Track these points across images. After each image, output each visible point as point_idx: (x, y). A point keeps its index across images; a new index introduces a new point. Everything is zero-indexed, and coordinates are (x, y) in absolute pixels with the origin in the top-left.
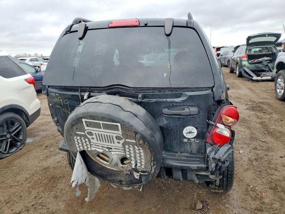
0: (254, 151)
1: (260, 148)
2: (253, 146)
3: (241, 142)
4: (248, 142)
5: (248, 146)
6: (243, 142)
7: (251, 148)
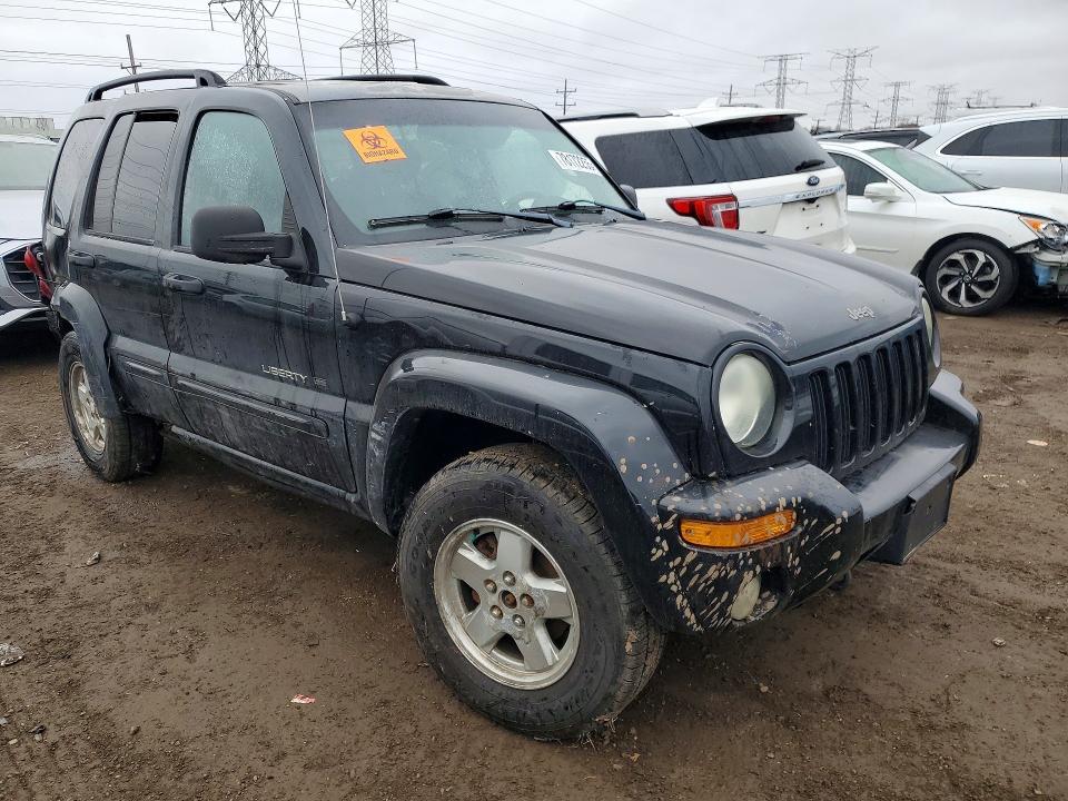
0: (49, 584)
1: (20, 603)
2: (53, 603)
3: (115, 603)
4: (83, 616)
5: (74, 596)
6: (103, 607)
7: (62, 591)
